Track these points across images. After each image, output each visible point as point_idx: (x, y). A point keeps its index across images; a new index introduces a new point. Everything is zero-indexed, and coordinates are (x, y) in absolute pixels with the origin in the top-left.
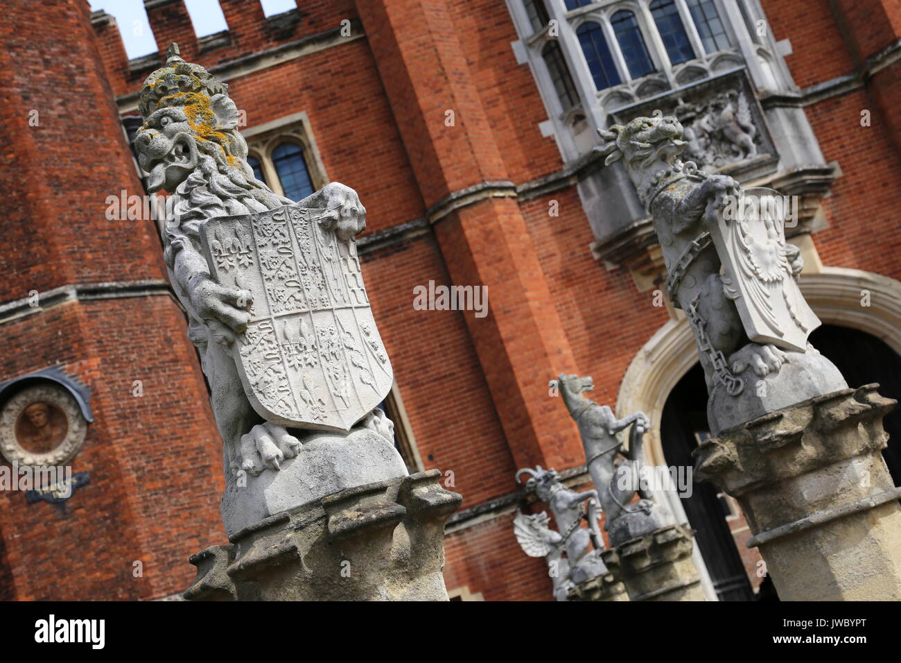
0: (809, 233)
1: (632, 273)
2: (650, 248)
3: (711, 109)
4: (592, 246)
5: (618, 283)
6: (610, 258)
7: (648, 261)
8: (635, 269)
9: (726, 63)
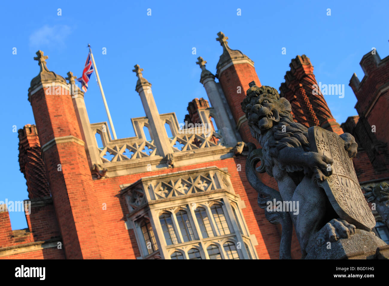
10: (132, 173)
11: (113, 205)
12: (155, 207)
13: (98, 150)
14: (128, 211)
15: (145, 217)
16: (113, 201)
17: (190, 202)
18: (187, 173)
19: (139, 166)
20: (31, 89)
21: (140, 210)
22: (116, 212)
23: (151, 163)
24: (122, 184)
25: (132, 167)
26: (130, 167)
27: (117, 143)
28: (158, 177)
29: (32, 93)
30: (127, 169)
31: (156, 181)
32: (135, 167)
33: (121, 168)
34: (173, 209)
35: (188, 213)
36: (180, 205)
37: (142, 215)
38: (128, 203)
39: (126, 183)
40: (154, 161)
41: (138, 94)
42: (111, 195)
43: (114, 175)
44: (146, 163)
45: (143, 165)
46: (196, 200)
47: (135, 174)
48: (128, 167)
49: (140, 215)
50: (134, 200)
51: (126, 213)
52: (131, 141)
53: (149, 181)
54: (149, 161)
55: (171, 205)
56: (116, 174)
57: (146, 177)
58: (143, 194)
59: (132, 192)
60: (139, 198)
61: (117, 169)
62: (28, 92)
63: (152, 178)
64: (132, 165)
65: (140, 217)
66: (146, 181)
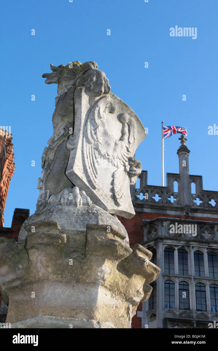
10: (155, 212)
11: (133, 232)
12: (163, 241)
13: (134, 190)
14: (143, 240)
15: (154, 247)
16: (134, 230)
17: (192, 244)
18: (196, 222)
19: (161, 208)
21: (151, 241)
22: (133, 238)
23: (171, 208)
24: (145, 219)
25: (156, 208)
26: (154, 208)
27: (151, 188)
28: (173, 219)
30: (152, 208)
31: (170, 222)
32: (158, 209)
33: (147, 207)
34: (177, 247)
35: (188, 253)
36: (184, 245)
37: (152, 245)
38: (145, 234)
39: (147, 218)
40: (174, 208)
41: (178, 156)
42: (134, 225)
43: (140, 211)
44: (168, 207)
45: (165, 209)
46: (197, 244)
47: (157, 213)
48: (153, 207)
49: (151, 245)
50: (150, 233)
51: (141, 241)
52: (161, 189)
53: (164, 221)
54: (170, 207)
55: (177, 243)
56: (143, 210)
57: (163, 218)
58: (157, 229)
59: (150, 226)
60: (154, 232)
61: (144, 207)
63: (168, 219)
64: (156, 206)
65: (150, 246)
66: (162, 220)
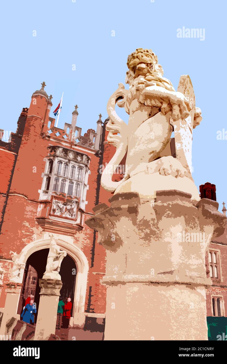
0: (74, 236)
1: (40, 226)
2: (46, 223)
3: (70, 205)
4: (36, 217)
5: (36, 227)
6: (37, 221)
7: (44, 226)
8: (41, 226)
9: (76, 199)
15: (53, 160)
17: (71, 162)
20: (34, 94)
23: (64, 141)
27: (55, 129)
29: (34, 95)
30: (54, 139)
34: (64, 162)
35: (69, 166)
36: (67, 162)
45: (61, 141)
49: (51, 158)
50: (51, 152)
52: (61, 130)
58: (56, 151)
59: (52, 148)
62: (33, 94)
64: (57, 139)
